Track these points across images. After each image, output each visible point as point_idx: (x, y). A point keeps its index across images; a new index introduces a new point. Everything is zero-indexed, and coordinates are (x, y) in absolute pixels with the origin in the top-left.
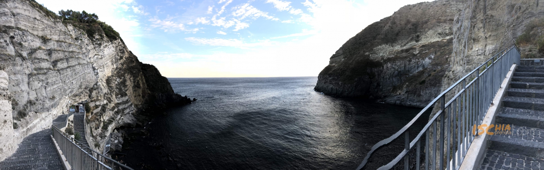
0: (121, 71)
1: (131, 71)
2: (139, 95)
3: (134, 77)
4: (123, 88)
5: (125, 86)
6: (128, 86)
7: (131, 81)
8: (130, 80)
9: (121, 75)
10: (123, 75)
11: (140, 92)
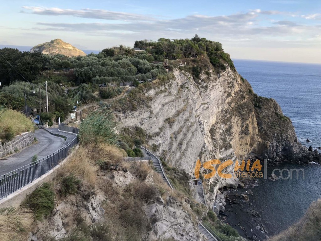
0: (227, 114)
1: (240, 113)
2: (246, 144)
3: (242, 120)
4: (227, 137)
5: (230, 134)
6: (234, 134)
7: (238, 126)
8: (237, 124)
9: (227, 120)
10: (229, 120)
11: (248, 140)
